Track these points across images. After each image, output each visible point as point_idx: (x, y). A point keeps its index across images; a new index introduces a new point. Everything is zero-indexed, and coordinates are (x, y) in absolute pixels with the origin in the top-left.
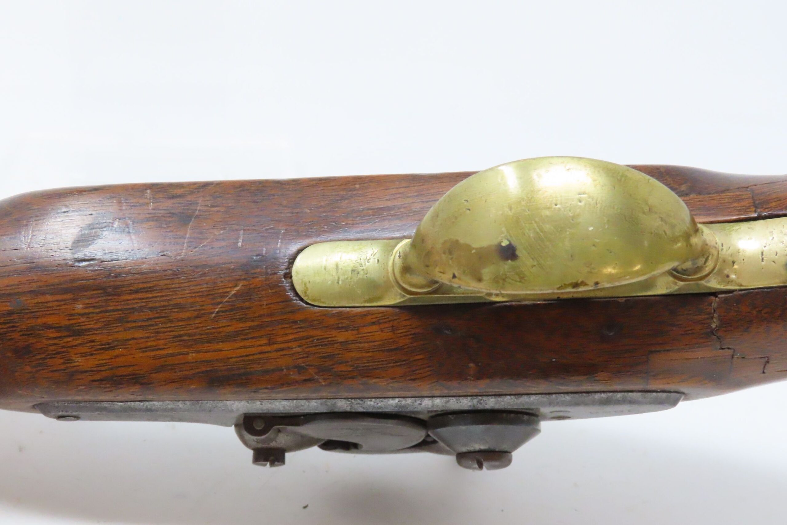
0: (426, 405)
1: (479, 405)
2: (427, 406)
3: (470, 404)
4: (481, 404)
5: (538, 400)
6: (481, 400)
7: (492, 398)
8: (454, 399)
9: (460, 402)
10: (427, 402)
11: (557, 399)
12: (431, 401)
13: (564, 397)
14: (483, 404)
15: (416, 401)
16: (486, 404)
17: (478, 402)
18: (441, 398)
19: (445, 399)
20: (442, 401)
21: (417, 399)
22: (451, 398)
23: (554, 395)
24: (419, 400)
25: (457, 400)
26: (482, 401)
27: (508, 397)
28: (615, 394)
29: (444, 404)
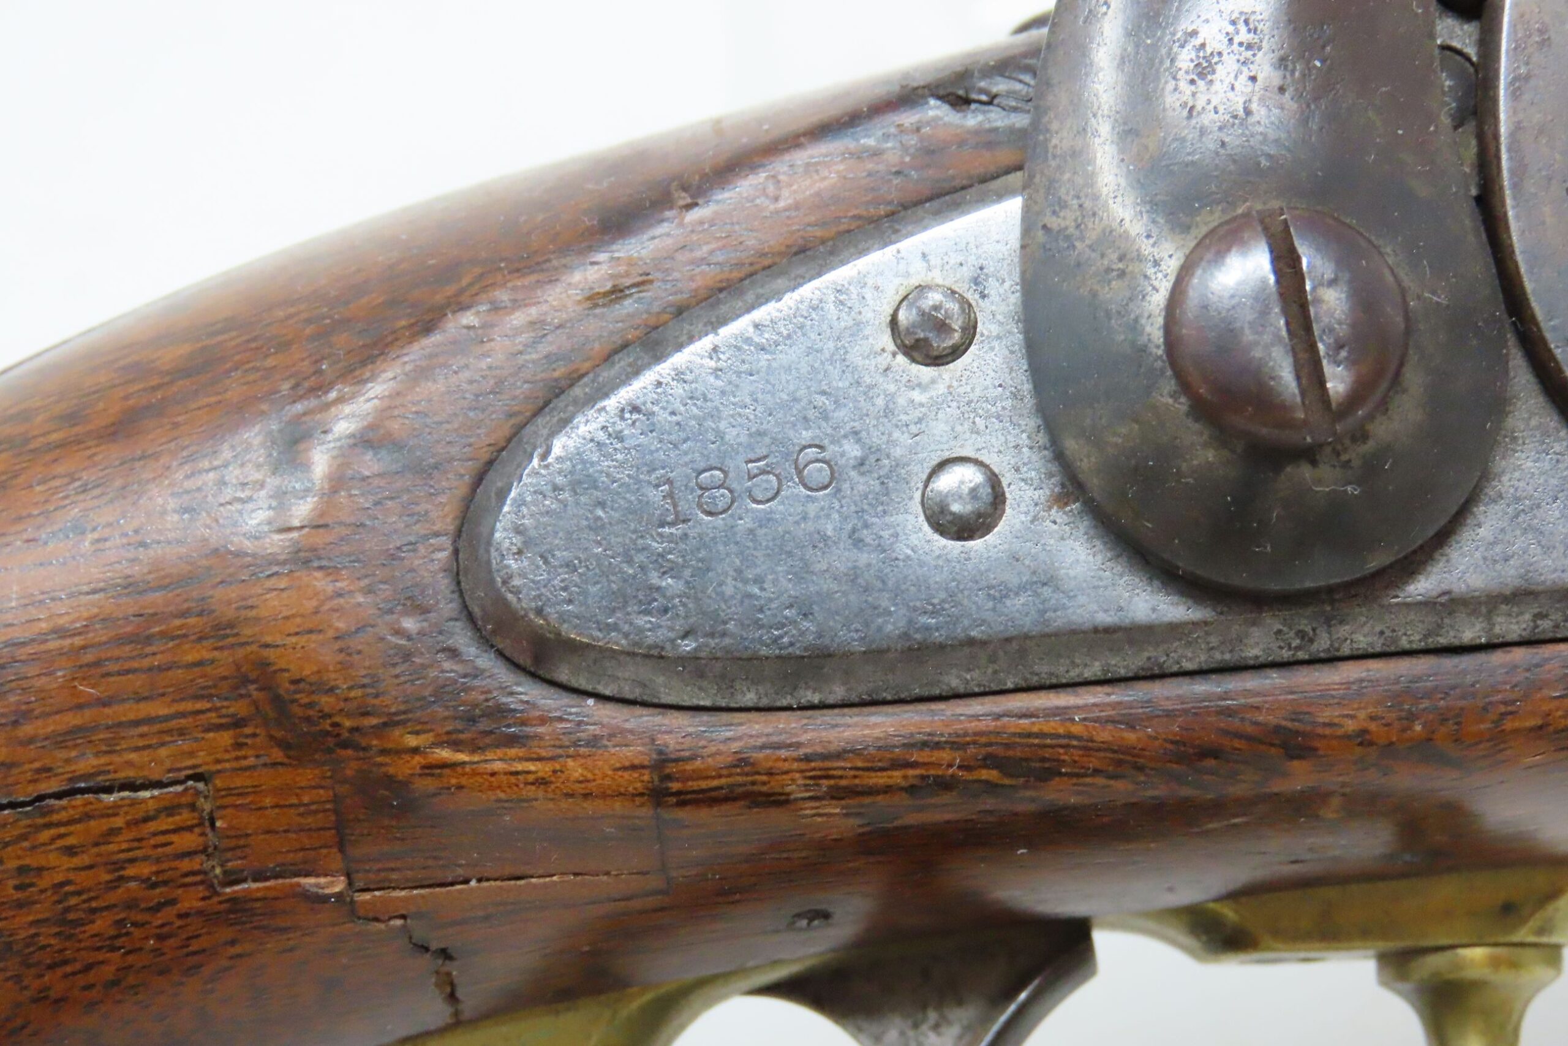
0: (1521, 613)
1: (1308, 629)
2: (1515, 609)
3: (1344, 630)
4: (1301, 634)
5: (1074, 664)
6: (1298, 648)
7: (1257, 657)
8: (1404, 644)
9: (1382, 633)
10: (1514, 627)
11: (995, 672)
12: (1497, 630)
13: (967, 682)
14: (1292, 634)
15: (1557, 626)
16: (1279, 632)
17: (1311, 641)
18: (1456, 642)
19: (1443, 641)
20: (1452, 633)
21: (1550, 635)
22: (1415, 646)
23: (1010, 685)
24: (1544, 631)
25: (1395, 640)
26: (1296, 642)
27: (1188, 666)
28: (765, 702)
29: (1447, 621)
